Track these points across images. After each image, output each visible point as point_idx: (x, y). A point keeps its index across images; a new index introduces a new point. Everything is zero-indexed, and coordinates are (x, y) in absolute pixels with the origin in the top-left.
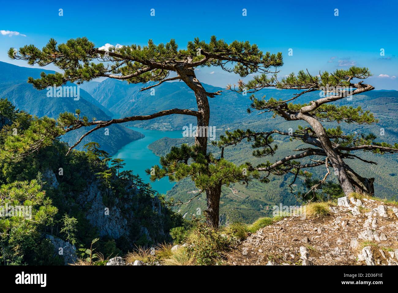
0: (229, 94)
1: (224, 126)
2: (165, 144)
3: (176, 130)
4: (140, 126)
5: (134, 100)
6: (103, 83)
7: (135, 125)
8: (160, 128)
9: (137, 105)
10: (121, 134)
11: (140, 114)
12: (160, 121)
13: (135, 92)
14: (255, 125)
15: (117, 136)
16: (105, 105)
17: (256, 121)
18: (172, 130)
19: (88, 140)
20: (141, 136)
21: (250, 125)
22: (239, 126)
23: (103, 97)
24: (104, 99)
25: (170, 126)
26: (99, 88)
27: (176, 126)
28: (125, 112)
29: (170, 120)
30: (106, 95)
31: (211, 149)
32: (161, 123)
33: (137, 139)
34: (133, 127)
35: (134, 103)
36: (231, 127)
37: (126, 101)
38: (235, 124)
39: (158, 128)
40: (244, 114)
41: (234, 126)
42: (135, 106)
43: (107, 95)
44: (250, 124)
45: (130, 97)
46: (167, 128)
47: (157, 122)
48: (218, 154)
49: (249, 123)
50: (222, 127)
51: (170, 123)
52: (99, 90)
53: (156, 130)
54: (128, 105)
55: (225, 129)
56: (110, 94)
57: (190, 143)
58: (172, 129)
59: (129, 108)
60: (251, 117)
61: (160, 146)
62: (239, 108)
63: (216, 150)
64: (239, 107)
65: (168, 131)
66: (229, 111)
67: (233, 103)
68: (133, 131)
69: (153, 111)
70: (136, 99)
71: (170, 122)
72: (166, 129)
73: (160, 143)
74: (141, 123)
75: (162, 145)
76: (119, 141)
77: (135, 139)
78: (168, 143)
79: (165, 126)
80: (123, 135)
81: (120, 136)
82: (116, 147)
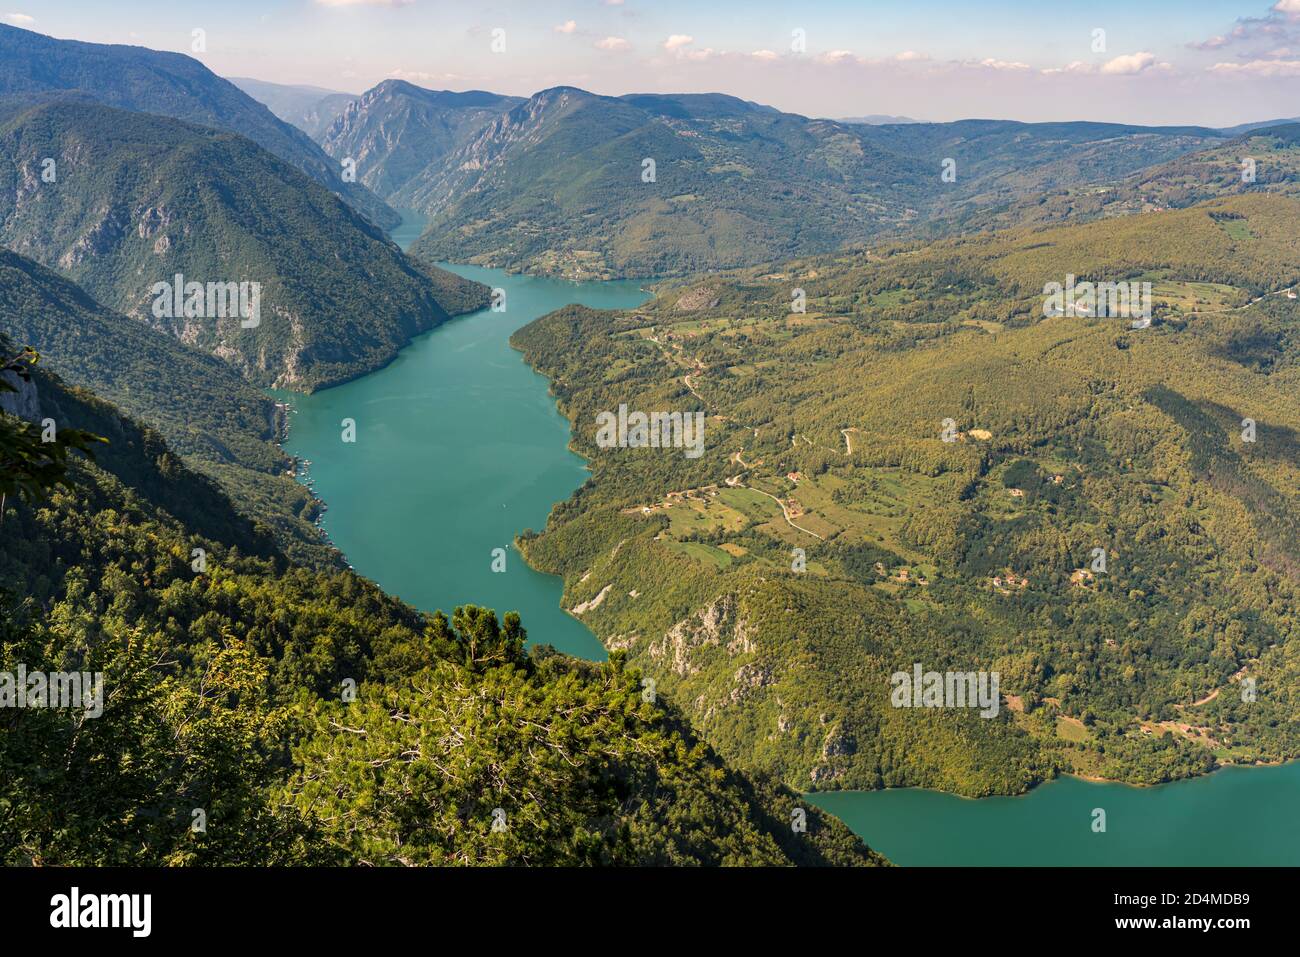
0: (832, 139)
1: (798, 263)
2: (569, 331)
3: (620, 279)
4: (493, 260)
5: (478, 165)
6: (367, 101)
7: (474, 259)
8: (562, 271)
9: (485, 184)
10: (416, 292)
11: (494, 216)
12: (566, 244)
13: (481, 133)
14: (909, 261)
15: (400, 297)
16: (374, 182)
17: (916, 244)
18: (606, 277)
19: (287, 314)
21: (893, 262)
22: (850, 265)
23: (366, 152)
24: (371, 155)
25: (602, 263)
26: (352, 116)
27: (620, 262)
28: (444, 208)
29: (604, 239)
30: (379, 146)
31: (732, 351)
32: (570, 249)
33: (474, 312)
34: (467, 263)
35: (476, 175)
36: (820, 270)
37: (449, 167)
38: (838, 255)
39: (557, 270)
40: (882, 219)
41: (834, 265)
42: (480, 187)
43: (380, 144)
44: (894, 257)
45: (463, 153)
46: (587, 270)
47: (553, 247)
48: (756, 369)
49: (892, 253)
50: (790, 267)
51: (600, 250)
52: (351, 126)
53: (548, 276)
54: (456, 183)
55: (797, 276)
56: (393, 138)
57: (659, 327)
58: (606, 272)
59: (457, 194)
60: (905, 228)
61: (552, 337)
62: (867, 197)
63: (750, 354)
64: (868, 190)
65: (591, 280)
66: (826, 206)
67: (846, 178)
68: (460, 278)
69: (542, 204)
70: (486, 161)
71: (600, 247)
72: (587, 275)
73: (553, 328)
74: (496, 252)
75: (559, 335)
76: (405, 318)
77: (465, 310)
78: (581, 328)
79: (580, 262)
80: (423, 295)
81: (409, 299)
82: (395, 339)
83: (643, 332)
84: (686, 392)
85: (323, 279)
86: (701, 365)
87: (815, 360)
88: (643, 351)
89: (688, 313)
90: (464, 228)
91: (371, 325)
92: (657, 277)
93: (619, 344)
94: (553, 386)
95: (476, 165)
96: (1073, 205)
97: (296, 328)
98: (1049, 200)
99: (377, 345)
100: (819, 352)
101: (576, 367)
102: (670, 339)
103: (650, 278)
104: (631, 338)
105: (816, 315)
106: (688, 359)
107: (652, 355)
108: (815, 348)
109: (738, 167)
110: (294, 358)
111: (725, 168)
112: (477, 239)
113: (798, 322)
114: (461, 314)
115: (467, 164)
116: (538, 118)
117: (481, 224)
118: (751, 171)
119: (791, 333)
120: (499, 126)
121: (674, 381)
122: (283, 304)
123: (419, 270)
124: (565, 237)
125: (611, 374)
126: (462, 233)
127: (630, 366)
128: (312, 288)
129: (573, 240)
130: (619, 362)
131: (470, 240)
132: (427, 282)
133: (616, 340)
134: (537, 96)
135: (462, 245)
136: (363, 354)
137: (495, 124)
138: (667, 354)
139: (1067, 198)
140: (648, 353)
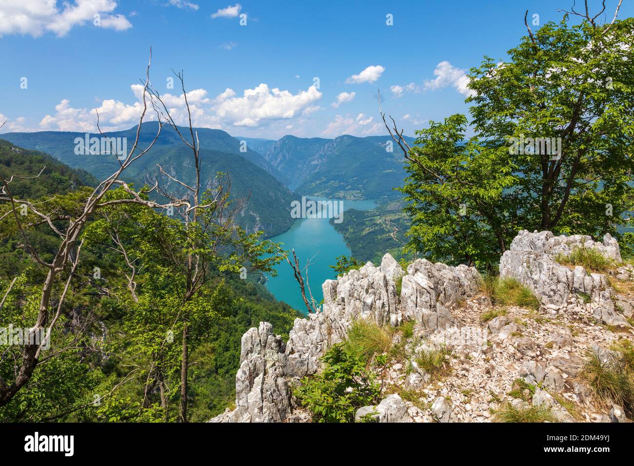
3: (366, 199)
4: (323, 194)
6: (280, 142)
7: (316, 194)
8: (346, 198)
9: (319, 169)
11: (322, 179)
12: (347, 188)
13: (318, 152)
16: (282, 169)
18: (361, 199)
19: (254, 214)
24: (281, 160)
26: (275, 148)
27: (367, 194)
28: (306, 177)
29: (361, 186)
34: (314, 196)
35: (316, 166)
37: (307, 163)
39: (344, 197)
43: (284, 156)
45: (312, 158)
47: (343, 189)
51: (360, 190)
52: (275, 151)
54: (310, 169)
56: (289, 154)
57: (381, 216)
59: (310, 172)
69: (339, 175)
70: (320, 161)
72: (355, 199)
74: (324, 192)
78: (354, 217)
79: (353, 194)
83: (375, 218)
84: (392, 239)
85: (266, 202)
86: (397, 229)
88: (376, 225)
89: (392, 211)
90: (313, 184)
92: (380, 199)
93: (367, 222)
94: (344, 237)
95: (316, 162)
97: (258, 219)
99: (284, 224)
101: (351, 230)
102: (385, 220)
104: (371, 220)
106: (392, 227)
107: (379, 226)
110: (257, 229)
112: (317, 187)
115: (313, 163)
116: (337, 146)
117: (318, 182)
120: (324, 149)
121: (387, 235)
122: (253, 211)
124: (347, 186)
125: (364, 233)
127: (371, 230)
128: (262, 205)
129: (350, 187)
130: (367, 229)
131: (314, 188)
134: (337, 138)
135: (312, 189)
137: (322, 148)
138: (384, 226)
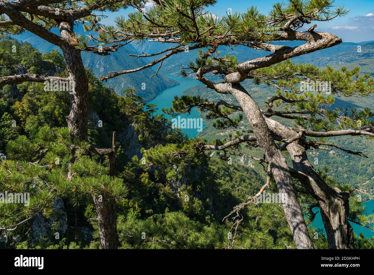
2: (197, 91)
7: (171, 74)
11: (176, 64)
15: (156, 83)
19: (131, 86)
20: (177, 84)
23: (144, 48)
30: (147, 47)
33: (173, 86)
34: (170, 75)
56: (151, 45)
68: (169, 79)
69: (188, 61)
73: (193, 90)
74: (177, 72)
75: (195, 92)
76: (157, 88)
77: (171, 86)
78: (200, 90)
80: (161, 82)
81: (158, 83)
82: (156, 93)
85: (139, 78)
86: (231, 100)
87: (259, 99)
90: (169, 67)
91: (150, 89)
92: (216, 79)
93: (210, 94)
96: (321, 62)
98: (314, 61)
99: (151, 94)
100: (260, 97)
103: (214, 79)
104: (212, 93)
105: (258, 88)
106: (227, 98)
107: (218, 97)
108: (259, 96)
109: (235, 52)
111: (232, 52)
112: (172, 69)
113: (254, 90)
114: (170, 87)
117: (173, 65)
118: (238, 53)
119: (253, 92)
122: (130, 84)
123: (160, 76)
126: (168, 68)
127: (213, 100)
128: (136, 80)
130: (210, 99)
131: (170, 70)
132: (162, 79)
133: (209, 93)
135: (169, 70)
136: (148, 96)
138: (222, 97)
139: (319, 60)
140: (217, 97)
